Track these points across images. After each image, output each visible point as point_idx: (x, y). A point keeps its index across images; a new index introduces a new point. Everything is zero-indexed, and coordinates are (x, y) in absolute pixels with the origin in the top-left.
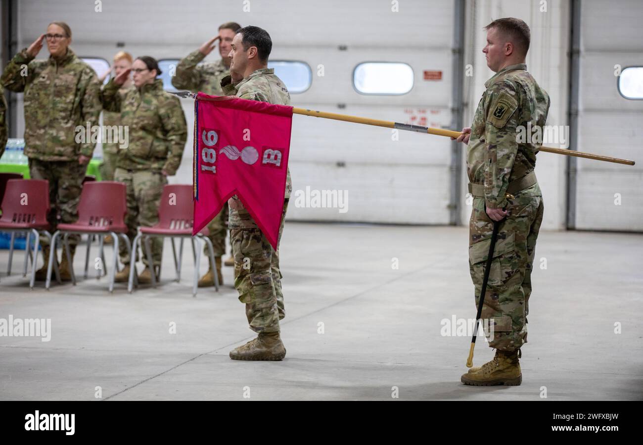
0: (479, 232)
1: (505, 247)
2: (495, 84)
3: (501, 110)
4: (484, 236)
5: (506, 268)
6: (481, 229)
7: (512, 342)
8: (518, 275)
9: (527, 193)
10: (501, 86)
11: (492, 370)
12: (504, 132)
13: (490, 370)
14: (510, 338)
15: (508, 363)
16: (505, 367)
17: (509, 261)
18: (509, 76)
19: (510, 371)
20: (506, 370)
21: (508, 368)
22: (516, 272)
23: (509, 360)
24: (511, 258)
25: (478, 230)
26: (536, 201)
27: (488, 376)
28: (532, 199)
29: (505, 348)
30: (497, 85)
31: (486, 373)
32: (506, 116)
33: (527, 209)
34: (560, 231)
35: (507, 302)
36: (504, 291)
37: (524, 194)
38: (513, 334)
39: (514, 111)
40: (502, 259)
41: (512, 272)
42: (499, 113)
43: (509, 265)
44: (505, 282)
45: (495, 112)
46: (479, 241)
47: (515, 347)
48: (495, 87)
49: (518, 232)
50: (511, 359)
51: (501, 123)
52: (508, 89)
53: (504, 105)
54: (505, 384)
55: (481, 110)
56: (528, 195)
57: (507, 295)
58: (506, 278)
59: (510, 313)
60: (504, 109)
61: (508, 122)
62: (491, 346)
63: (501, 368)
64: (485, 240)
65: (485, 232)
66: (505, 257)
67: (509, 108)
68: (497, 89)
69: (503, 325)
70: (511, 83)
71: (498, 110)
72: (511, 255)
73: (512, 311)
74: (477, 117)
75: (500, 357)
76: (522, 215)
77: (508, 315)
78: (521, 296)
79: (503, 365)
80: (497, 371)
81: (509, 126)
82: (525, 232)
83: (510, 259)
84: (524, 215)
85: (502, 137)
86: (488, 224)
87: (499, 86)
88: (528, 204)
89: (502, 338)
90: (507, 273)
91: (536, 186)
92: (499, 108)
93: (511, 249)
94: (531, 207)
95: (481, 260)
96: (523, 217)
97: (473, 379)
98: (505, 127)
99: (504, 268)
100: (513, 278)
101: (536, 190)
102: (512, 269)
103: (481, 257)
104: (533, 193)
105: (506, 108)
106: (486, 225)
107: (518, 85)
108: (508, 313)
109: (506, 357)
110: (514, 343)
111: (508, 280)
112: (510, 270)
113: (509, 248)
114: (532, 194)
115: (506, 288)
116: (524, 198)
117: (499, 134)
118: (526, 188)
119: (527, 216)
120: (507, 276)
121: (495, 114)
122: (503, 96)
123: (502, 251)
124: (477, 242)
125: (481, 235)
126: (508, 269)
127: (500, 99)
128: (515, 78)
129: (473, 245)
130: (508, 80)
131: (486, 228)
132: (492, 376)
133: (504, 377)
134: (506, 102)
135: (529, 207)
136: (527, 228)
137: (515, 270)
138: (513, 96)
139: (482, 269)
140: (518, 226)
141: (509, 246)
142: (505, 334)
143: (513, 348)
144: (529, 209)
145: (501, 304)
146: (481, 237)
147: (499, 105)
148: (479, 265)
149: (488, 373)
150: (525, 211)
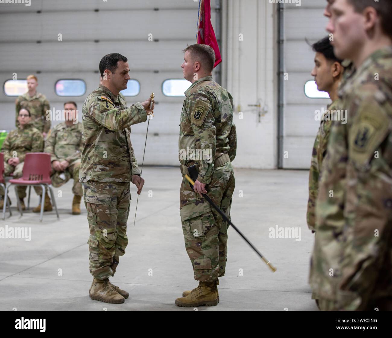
0: (185, 198)
1: (204, 209)
2: (192, 95)
3: (198, 113)
4: (189, 201)
5: (206, 224)
6: (187, 196)
7: (211, 276)
8: (215, 228)
9: (219, 170)
10: (196, 96)
11: (197, 295)
12: (203, 129)
13: (196, 295)
14: (209, 273)
15: (208, 290)
16: (206, 293)
17: (207, 219)
18: (201, 87)
19: (210, 296)
20: (207, 295)
21: (208, 294)
22: (213, 226)
23: (209, 288)
24: (209, 216)
25: (184, 197)
26: (226, 175)
27: (194, 300)
28: (224, 174)
29: (206, 280)
30: (194, 95)
31: (193, 298)
32: (203, 117)
33: (219, 181)
34: (275, 169)
35: (207, 248)
36: (205, 240)
37: (217, 171)
38: (212, 271)
39: (208, 112)
40: (202, 217)
41: (211, 227)
42: (197, 115)
43: (207, 221)
44: (205, 234)
45: (195, 116)
46: (186, 205)
47: (213, 279)
48: (192, 97)
49: (214, 198)
50: (210, 287)
51: (200, 123)
52: (201, 97)
53: (200, 109)
54: (206, 305)
55: (184, 114)
56: (220, 171)
57: (207, 243)
58: (206, 231)
59: (210, 256)
60: (201, 112)
61: (205, 121)
62: (196, 279)
63: (203, 294)
64: (189, 204)
65: (189, 199)
66: (204, 216)
67: (204, 111)
68: (194, 98)
69: (205, 265)
70: (203, 93)
71: (197, 114)
72: (209, 215)
73: (211, 254)
74: (182, 118)
75: (202, 287)
76: (215, 186)
77: (208, 257)
78: (217, 243)
79: (205, 291)
80: (201, 296)
81: (206, 124)
82: (218, 198)
83: (208, 218)
84: (217, 185)
85: (202, 132)
86: (191, 192)
87: (194, 96)
88: (220, 178)
89: (204, 274)
90: (206, 227)
91: (227, 164)
92: (197, 112)
93: (208, 210)
94: (223, 180)
95: (188, 218)
96: (217, 187)
97: (184, 302)
98: (203, 125)
99: (204, 223)
100: (211, 231)
101: (227, 167)
102: (210, 224)
103: (187, 217)
104: (225, 169)
105: (202, 111)
106: (191, 193)
107: (208, 93)
108: (208, 256)
109: (206, 286)
110: (212, 277)
111: (208, 232)
112: (208, 225)
113: (206, 210)
114: (223, 170)
115: (206, 238)
116: (218, 173)
117: (200, 130)
118: (219, 166)
119: (219, 186)
120: (206, 229)
121: (195, 117)
122: (198, 102)
123: (202, 212)
124: (185, 206)
125: (186, 200)
126: (208, 224)
127: (196, 105)
128: (205, 88)
129: (182, 207)
130: (200, 90)
131: (190, 195)
132: (197, 300)
133: (206, 300)
134: (201, 106)
135: (221, 180)
136: (220, 194)
137: (212, 225)
138: (206, 101)
139: (189, 225)
140: (214, 194)
141: (207, 208)
142: (206, 270)
143: (212, 280)
144: (221, 181)
145: (203, 249)
146: (187, 202)
147: (197, 109)
148: (186, 222)
149: (195, 298)
150: (218, 183)
